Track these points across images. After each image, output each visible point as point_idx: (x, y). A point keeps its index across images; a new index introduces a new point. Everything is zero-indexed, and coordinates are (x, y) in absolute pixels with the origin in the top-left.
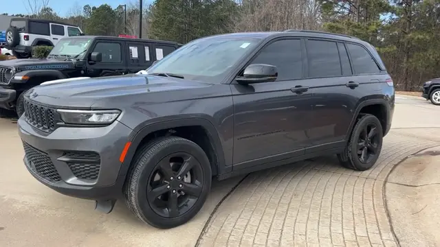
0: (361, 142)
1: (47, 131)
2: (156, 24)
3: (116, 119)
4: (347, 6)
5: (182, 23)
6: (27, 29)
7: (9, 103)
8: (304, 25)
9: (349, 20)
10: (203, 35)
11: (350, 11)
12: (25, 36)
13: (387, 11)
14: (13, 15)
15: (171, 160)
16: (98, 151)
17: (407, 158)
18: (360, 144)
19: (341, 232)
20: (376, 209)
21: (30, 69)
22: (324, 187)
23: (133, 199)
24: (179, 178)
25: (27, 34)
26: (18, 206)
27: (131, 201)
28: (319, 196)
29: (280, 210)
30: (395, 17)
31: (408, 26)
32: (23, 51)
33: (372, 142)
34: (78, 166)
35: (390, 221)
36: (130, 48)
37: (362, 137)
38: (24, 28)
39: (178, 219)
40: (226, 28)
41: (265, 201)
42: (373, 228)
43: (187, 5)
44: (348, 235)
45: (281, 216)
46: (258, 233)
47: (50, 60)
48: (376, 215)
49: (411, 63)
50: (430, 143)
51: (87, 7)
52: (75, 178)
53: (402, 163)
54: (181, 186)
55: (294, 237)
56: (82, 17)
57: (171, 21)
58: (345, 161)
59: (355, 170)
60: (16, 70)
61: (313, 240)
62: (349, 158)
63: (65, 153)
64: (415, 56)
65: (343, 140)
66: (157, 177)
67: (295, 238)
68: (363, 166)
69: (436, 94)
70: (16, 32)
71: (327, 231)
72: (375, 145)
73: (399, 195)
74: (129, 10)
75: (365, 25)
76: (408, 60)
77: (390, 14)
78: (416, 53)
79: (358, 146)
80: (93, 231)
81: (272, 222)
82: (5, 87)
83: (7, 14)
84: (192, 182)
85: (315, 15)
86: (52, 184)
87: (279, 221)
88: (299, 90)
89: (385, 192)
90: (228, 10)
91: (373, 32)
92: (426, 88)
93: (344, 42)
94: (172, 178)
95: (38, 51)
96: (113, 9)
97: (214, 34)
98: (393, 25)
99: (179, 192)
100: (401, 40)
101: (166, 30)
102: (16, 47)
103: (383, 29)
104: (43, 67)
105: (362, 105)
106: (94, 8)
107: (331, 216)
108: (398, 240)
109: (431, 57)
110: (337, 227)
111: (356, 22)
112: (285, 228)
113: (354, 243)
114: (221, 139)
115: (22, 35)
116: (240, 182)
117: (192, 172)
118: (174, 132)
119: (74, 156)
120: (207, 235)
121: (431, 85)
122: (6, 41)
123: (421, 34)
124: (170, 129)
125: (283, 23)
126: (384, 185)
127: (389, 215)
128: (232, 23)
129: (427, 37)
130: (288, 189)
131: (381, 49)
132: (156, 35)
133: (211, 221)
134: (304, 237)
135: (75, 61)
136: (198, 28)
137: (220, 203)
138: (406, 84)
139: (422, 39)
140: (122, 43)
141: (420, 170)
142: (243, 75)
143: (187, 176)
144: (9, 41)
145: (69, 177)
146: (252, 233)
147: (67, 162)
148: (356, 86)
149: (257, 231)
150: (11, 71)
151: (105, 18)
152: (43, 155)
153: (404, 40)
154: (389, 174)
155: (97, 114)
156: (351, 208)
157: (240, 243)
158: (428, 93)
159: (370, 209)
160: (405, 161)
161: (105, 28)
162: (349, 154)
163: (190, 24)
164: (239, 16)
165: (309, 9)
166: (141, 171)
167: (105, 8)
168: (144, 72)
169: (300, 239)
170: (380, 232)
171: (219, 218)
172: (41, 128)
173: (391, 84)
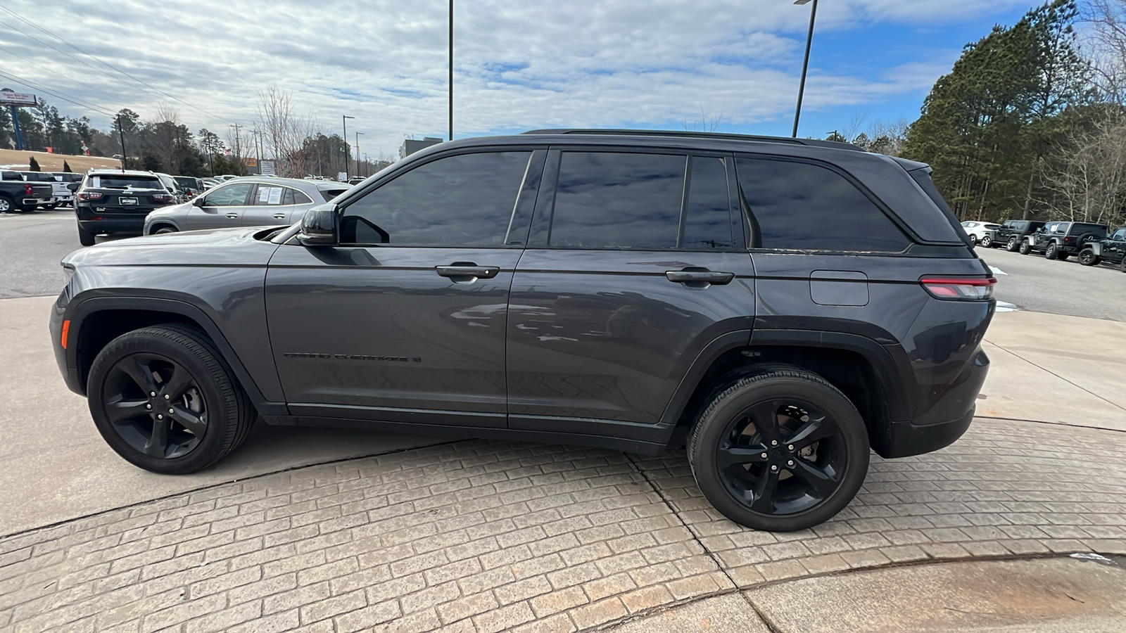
18: (738, 452)
54: (171, 411)
72: (827, 472)
88: (462, 273)
90: (1068, 122)
105: (731, 339)
148: (716, 282)
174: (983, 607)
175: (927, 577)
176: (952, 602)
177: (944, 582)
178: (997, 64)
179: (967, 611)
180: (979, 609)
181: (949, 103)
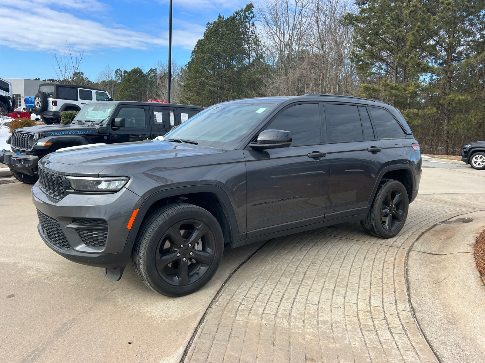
0: (385, 208)
1: (58, 198)
2: (187, 87)
3: (124, 186)
4: (384, 67)
5: (214, 86)
6: (55, 94)
7: (32, 169)
8: (339, 86)
9: (385, 81)
10: (234, 98)
11: (387, 71)
12: (53, 102)
13: (426, 72)
14: (45, 80)
15: (182, 228)
16: (106, 218)
17: (436, 225)
18: (384, 211)
19: (355, 302)
20: (395, 279)
21: (53, 135)
22: (343, 255)
23: (141, 266)
24: (190, 245)
25: (54, 100)
26: (31, 273)
27: (139, 268)
28: (338, 265)
29: (295, 278)
30: (435, 77)
31: (448, 87)
32: (51, 117)
33: (397, 209)
34: (87, 233)
35: (409, 291)
36: (155, 113)
37: (386, 203)
38: (52, 93)
39: (189, 287)
40: (259, 90)
41: (281, 269)
42: (389, 298)
43: (219, 68)
44: (362, 305)
45: (295, 284)
46: (270, 303)
47: (74, 126)
48: (394, 285)
49: (451, 125)
50: (464, 209)
51: (118, 71)
52: (84, 245)
53: (431, 231)
54: (191, 253)
55: (305, 307)
56: (113, 81)
57: (203, 84)
58: (368, 228)
59: (379, 238)
60: (39, 136)
61: (325, 310)
62: (372, 225)
63: (74, 220)
64: (456, 118)
65: (365, 206)
66: (167, 245)
67: (307, 307)
68: (387, 233)
69: (476, 158)
70: (45, 97)
71: (340, 301)
72: (401, 212)
73: (422, 264)
74: (160, 73)
75: (403, 86)
76: (448, 122)
77: (429, 75)
78: (457, 115)
79: (381, 213)
80: (102, 298)
81: (286, 290)
82: (28, 153)
83: (39, 79)
84: (204, 249)
85: (351, 77)
86: (62, 251)
87: (293, 290)
88: (317, 156)
89: (408, 261)
90: (261, 73)
91: (412, 93)
92: (465, 152)
93: (365, 106)
94: (182, 246)
95: (66, 117)
96: (145, 73)
97: (246, 97)
98: (433, 85)
99: (190, 259)
100: (441, 102)
101: (198, 93)
102: (45, 113)
103: (423, 90)
104: (67, 132)
105: (385, 170)
106: (126, 72)
107: (347, 285)
108: (414, 311)
109: (473, 119)
110: (352, 297)
111: (393, 83)
112: (298, 297)
113: (367, 313)
114: (234, 206)
115: (51, 100)
116: (258, 250)
117: (204, 239)
118: (186, 198)
119: (82, 223)
120: (217, 303)
121: (471, 149)
122: (35, 107)
123: (462, 95)
124: (181, 196)
125: (317, 85)
126: (408, 253)
127: (408, 285)
128: (265, 86)
129: (469, 98)
130: (306, 257)
131: (420, 111)
132: (187, 99)
133: (223, 289)
134: (316, 307)
135: (99, 126)
136: (230, 91)
137: (235, 271)
138: (448, 147)
139: (464, 100)
140: (146, 108)
141: (448, 238)
142: (256, 141)
143: (198, 243)
144: (38, 107)
145: (78, 244)
146: (262, 302)
147: (76, 229)
148: (379, 151)
149: (268, 301)
150: (34, 137)
151: (136, 81)
152: (54, 223)
153: (444, 102)
154: (414, 242)
155: (106, 181)
156: (369, 277)
157: (250, 312)
158: (467, 157)
159: (389, 278)
160: (433, 229)
161: (137, 92)
162: (372, 221)
163: (222, 88)
164: (272, 78)
165: (345, 70)
166: (150, 238)
167: (137, 72)
168: (161, 138)
169: (312, 309)
170: (396, 302)
171: (232, 287)
172: (52, 195)
173: (417, 148)
178: (226, 37)
181: (207, 57)
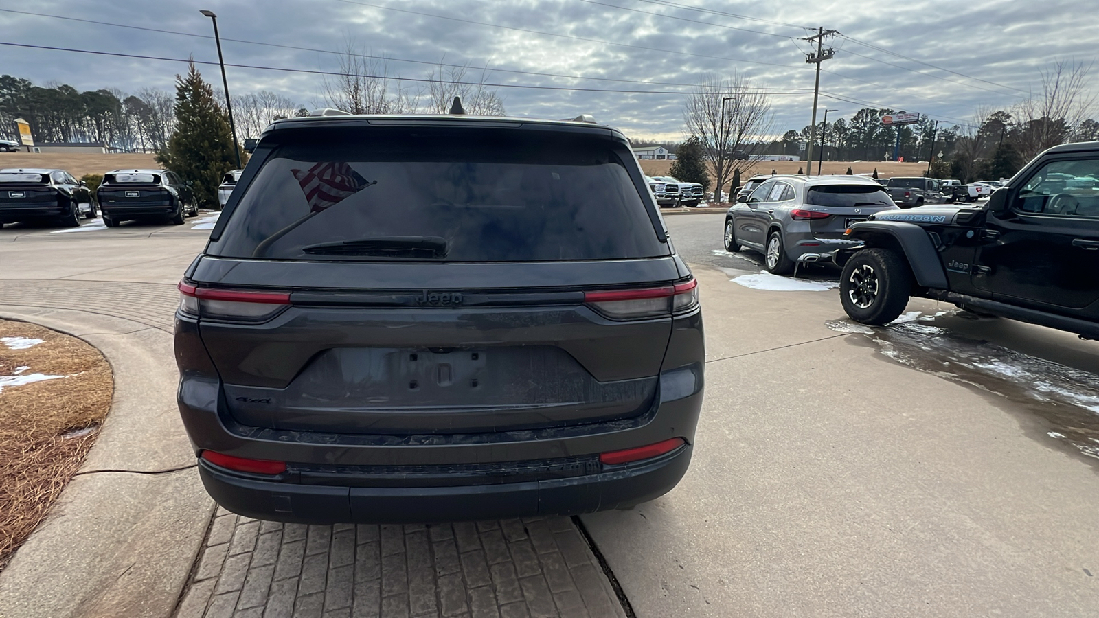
104: (903, 217)
174: (113, 595)
175: (173, 566)
176: (136, 573)
177: (159, 577)
179: (120, 580)
180: (114, 590)
